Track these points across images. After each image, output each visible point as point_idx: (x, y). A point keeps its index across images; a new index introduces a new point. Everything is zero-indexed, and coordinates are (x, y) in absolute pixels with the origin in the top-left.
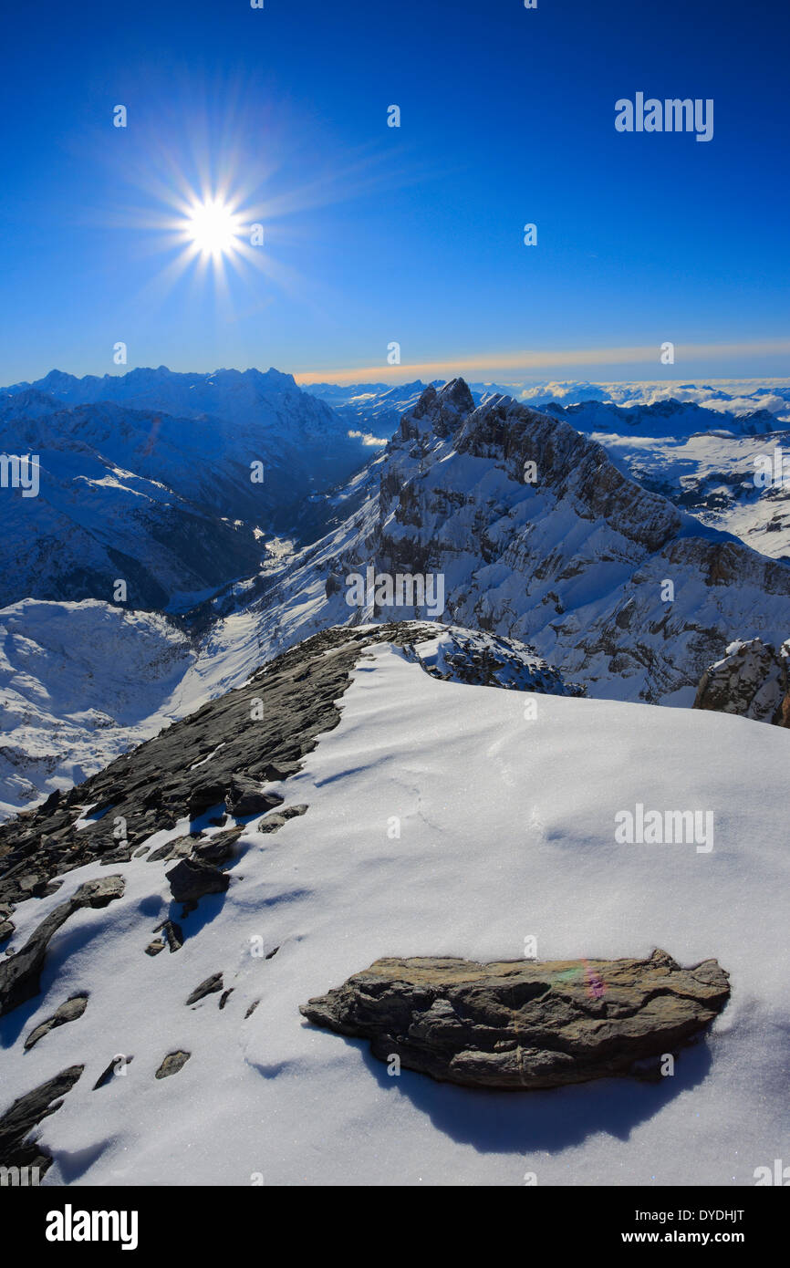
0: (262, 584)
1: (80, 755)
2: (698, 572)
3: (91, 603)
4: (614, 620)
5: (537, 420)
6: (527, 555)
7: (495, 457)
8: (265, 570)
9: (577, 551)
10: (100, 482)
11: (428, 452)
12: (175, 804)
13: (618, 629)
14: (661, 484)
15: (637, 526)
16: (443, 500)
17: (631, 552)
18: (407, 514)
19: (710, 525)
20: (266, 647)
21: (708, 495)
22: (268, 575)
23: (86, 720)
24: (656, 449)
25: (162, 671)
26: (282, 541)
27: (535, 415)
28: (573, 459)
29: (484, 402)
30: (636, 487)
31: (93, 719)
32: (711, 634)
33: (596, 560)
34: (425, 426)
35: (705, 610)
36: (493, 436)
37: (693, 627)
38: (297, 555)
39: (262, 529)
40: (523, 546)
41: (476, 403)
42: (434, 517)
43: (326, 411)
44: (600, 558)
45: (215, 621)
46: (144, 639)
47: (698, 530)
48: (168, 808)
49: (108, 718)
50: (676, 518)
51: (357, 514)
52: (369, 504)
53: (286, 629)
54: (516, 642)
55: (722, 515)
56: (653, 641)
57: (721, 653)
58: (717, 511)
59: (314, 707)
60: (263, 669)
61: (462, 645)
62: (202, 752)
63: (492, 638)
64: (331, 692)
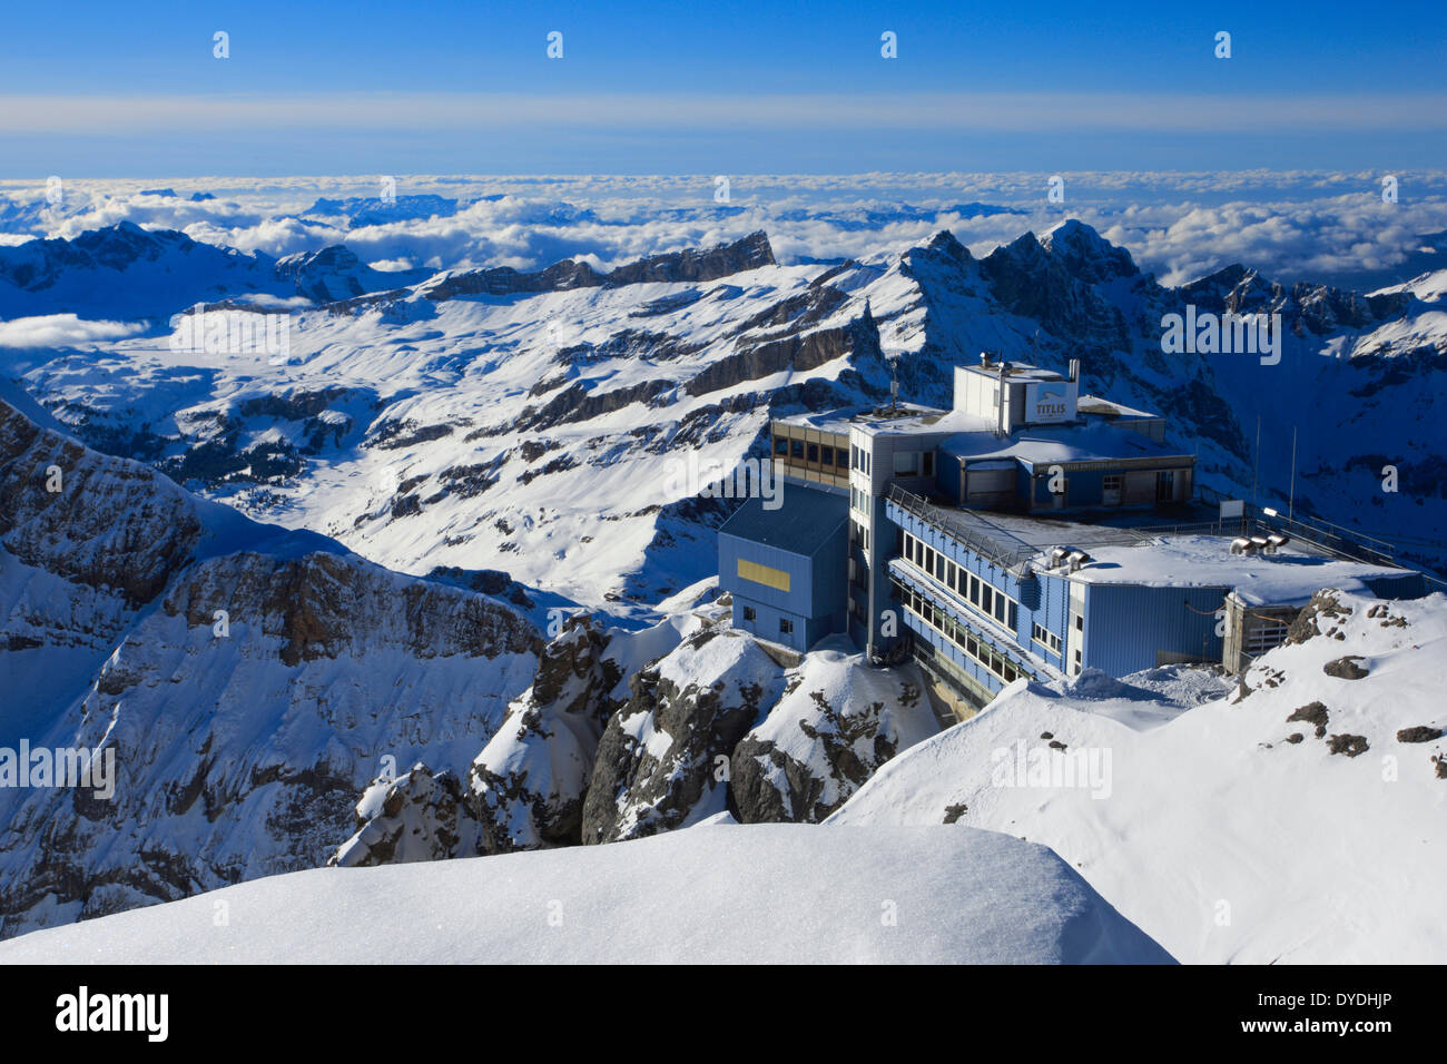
2: (259, 637)
15: (90, 545)
17: (82, 614)
19: (267, 518)
21: (250, 449)
24: (105, 347)
30: (68, 446)
32: (316, 780)
35: (293, 725)
37: (272, 774)
47: (242, 535)
50: (184, 513)
55: (290, 493)
56: (182, 832)
57: (347, 820)
58: (278, 484)
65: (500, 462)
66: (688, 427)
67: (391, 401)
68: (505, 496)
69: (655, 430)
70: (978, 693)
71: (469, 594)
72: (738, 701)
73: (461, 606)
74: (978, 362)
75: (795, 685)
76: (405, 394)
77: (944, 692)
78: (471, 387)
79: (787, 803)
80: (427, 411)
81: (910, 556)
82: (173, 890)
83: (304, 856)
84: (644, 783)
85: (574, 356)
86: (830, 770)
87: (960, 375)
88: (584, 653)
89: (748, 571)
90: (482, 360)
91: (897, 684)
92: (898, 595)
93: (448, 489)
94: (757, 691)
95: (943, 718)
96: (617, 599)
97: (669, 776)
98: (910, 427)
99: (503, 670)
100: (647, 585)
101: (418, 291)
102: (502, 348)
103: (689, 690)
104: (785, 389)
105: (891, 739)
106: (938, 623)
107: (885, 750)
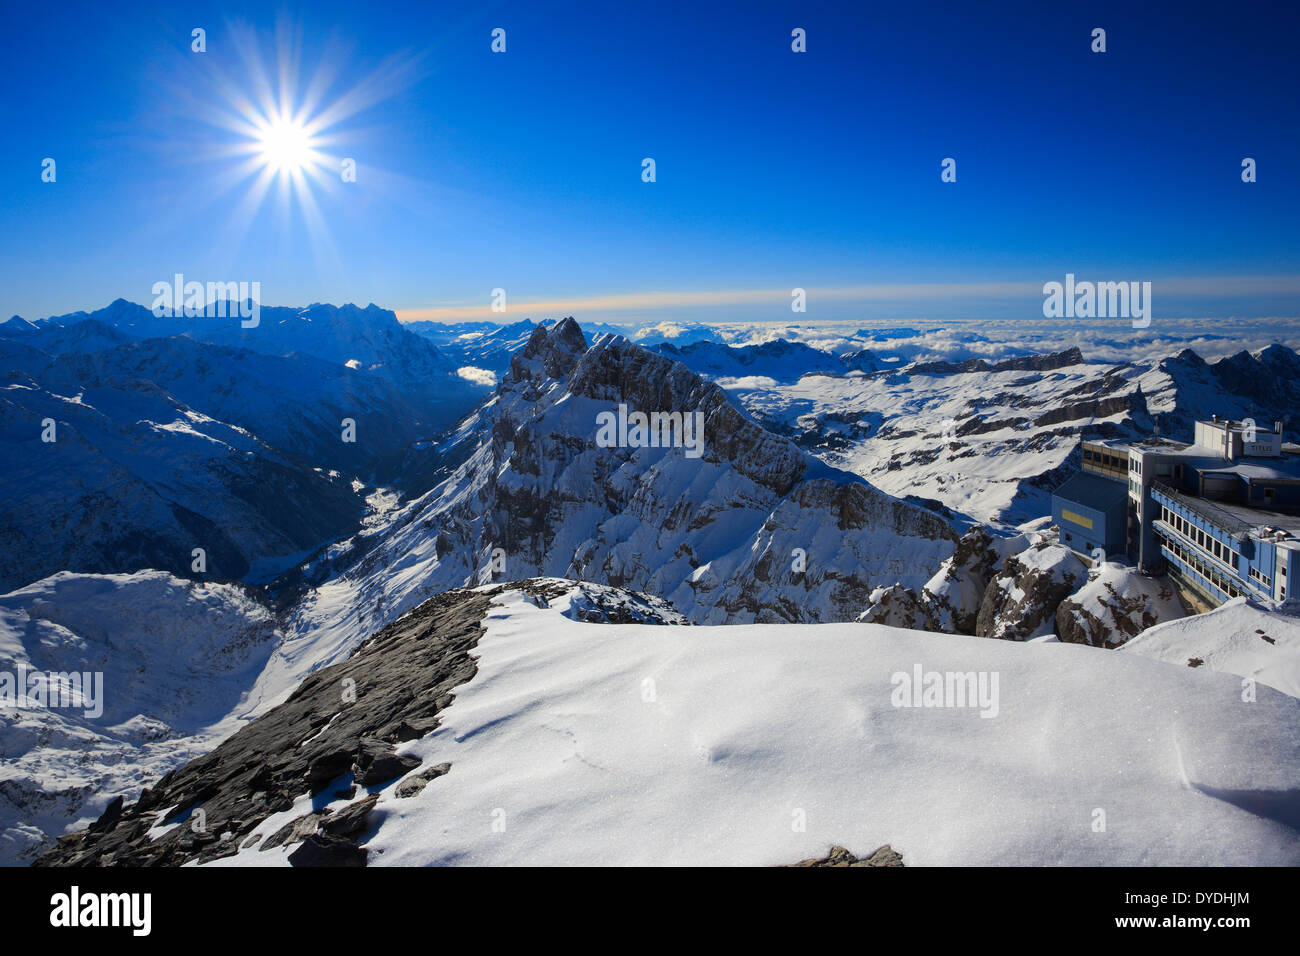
0: (363, 545)
1: (119, 782)
2: (829, 516)
3: (149, 574)
4: (753, 572)
5: (652, 360)
6: (654, 504)
7: (612, 399)
8: (365, 528)
9: (706, 498)
10: (168, 427)
11: (542, 394)
13: (758, 583)
14: (780, 424)
15: (763, 469)
16: (561, 446)
17: (760, 497)
18: (523, 461)
19: (834, 465)
20: (368, 622)
21: (828, 435)
22: (369, 534)
23: (131, 732)
24: (771, 389)
25: (237, 659)
26: (384, 494)
27: (649, 355)
28: (691, 400)
29: (597, 341)
30: (757, 428)
31: (141, 729)
32: (851, 581)
33: (726, 506)
34: (537, 367)
35: (843, 556)
36: (608, 377)
37: (833, 576)
38: (403, 510)
39: (362, 481)
40: (649, 494)
41: (588, 344)
42: (552, 465)
43: (432, 350)
44: (730, 505)
45: (305, 592)
46: (215, 617)
47: (823, 472)
49: (162, 726)
50: (800, 459)
51: (469, 461)
52: (481, 451)
53: (390, 598)
54: (653, 597)
55: (844, 455)
56: (795, 593)
57: (865, 603)
58: (839, 451)
59: (446, 660)
60: (369, 642)
61: (596, 601)
62: (314, 726)
63: (627, 593)
64: (464, 643)
65: (939, 450)
66: (1035, 441)
67: (889, 418)
68: (941, 466)
69: (1018, 442)
70: (1212, 600)
71: (923, 509)
72: (1062, 581)
73: (919, 514)
74: (1211, 419)
75: (1095, 578)
76: (895, 416)
77: (1187, 595)
78: (926, 415)
79: (1089, 637)
80: (905, 424)
81: (1166, 519)
82: (792, 618)
83: (846, 616)
84: (1009, 612)
85: (976, 404)
86: (1116, 625)
87: (1199, 426)
88: (979, 544)
89: (1067, 515)
90: (931, 403)
91: (1157, 587)
92: (1159, 539)
93: (914, 460)
94: (1072, 577)
95: (1187, 610)
96: (996, 521)
97: (1023, 611)
98: (1165, 451)
99: (939, 547)
100: (1013, 515)
101: (902, 371)
102: (941, 398)
103: (1034, 571)
104: (1089, 426)
105: (1153, 615)
106: (1184, 558)
107: (1149, 621)
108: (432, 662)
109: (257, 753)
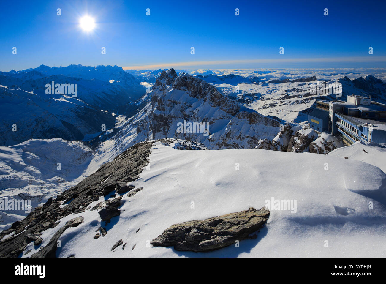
0: (116, 131)
1: (52, 194)
2: (246, 121)
3: (56, 139)
4: (226, 136)
5: (196, 80)
6: (198, 118)
7: (185, 90)
8: (116, 126)
9: (212, 116)
10: (59, 100)
11: (165, 89)
12: (98, 193)
13: (227, 139)
14: (233, 96)
15: (228, 108)
16: (171, 103)
17: (227, 116)
18: (160, 107)
19: (248, 107)
20: (118, 151)
21: (246, 99)
22: (118, 127)
23: (54, 181)
24: (230, 87)
25: (82, 161)
26: (121, 117)
27: (195, 78)
28: (207, 90)
29: (180, 75)
30: (226, 98)
31: (57, 180)
32: (253, 138)
33: (218, 119)
34: (163, 82)
35: (251, 132)
36: (184, 84)
37: (248, 137)
38: (127, 121)
39: (115, 113)
40: (196, 116)
41: (178, 75)
42: (169, 108)
43: (133, 77)
44: (219, 118)
45: (100, 143)
46: (75, 150)
47: (245, 109)
48: (96, 194)
49: (62, 179)
50: (238, 106)
51: (145, 108)
52: (148, 105)
53: (124, 144)
54: (198, 143)
55: (250, 105)
56: (238, 141)
57: (257, 144)
58: (249, 104)
59: (140, 160)
60: (119, 156)
61: (182, 144)
62: (104, 178)
63: (191, 142)
64: (145, 156)
65: (277, 103)
66: (304, 101)
67: (263, 95)
68: (277, 107)
69: (299, 101)
70: (351, 142)
71: (273, 119)
72: (311, 137)
73: (272, 120)
74: (352, 95)
75: (320, 137)
76: (265, 94)
77: (344, 141)
78: (273, 94)
79: (318, 152)
80: (267, 96)
81: (339, 121)
82: (237, 148)
83: (251, 147)
84: (296, 146)
85: (287, 91)
86: (325, 149)
87: (348, 97)
88: (288, 128)
89: (312, 120)
90: (274, 91)
91: (337, 139)
92: (337, 126)
93: (270, 106)
94: (314, 137)
95: (344, 145)
96: (293, 122)
97: (300, 146)
98: (339, 103)
99: (277, 129)
100: (297, 121)
101: (266, 82)
102: (277, 89)
103: (303, 135)
104: (318, 97)
105: (335, 146)
106: (344, 131)
107: (334, 148)
108: (137, 161)
109: (88, 186)
